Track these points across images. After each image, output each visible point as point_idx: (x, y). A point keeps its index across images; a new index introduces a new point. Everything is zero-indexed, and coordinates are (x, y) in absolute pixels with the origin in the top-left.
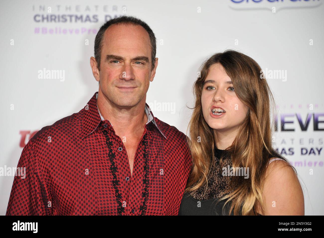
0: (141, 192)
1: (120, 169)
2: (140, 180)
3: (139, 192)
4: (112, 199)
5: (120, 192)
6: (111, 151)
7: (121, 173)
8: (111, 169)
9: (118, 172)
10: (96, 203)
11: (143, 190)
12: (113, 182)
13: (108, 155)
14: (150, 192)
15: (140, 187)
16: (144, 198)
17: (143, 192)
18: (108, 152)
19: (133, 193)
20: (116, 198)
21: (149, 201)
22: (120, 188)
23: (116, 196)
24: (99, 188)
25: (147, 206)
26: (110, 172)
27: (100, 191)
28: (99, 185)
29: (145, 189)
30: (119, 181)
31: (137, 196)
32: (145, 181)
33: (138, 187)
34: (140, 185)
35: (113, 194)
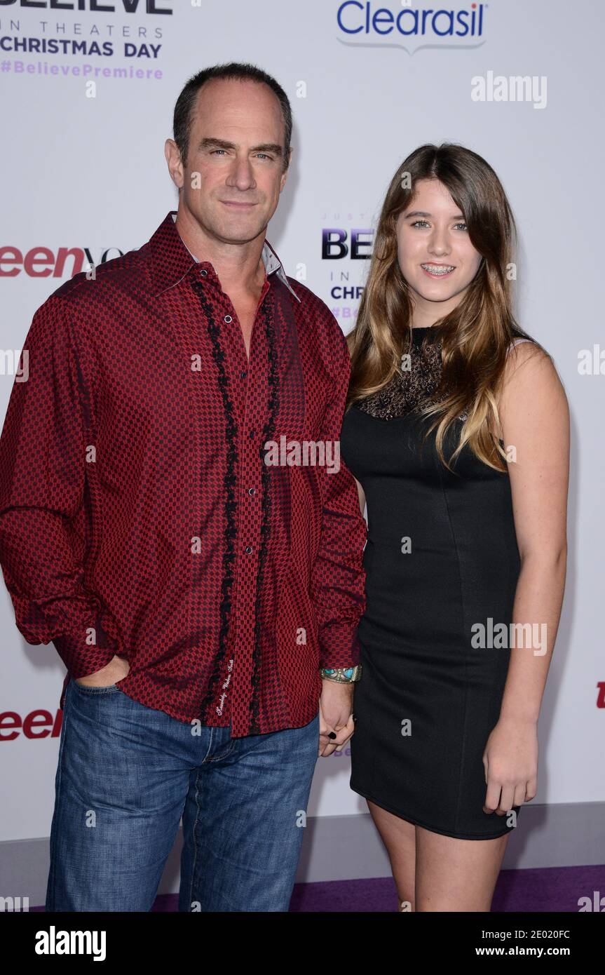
0: (266, 400)
1: (230, 356)
2: (263, 379)
3: (263, 400)
4: (218, 411)
5: (229, 399)
6: (211, 322)
7: (231, 364)
8: (214, 355)
9: (226, 361)
10: (191, 416)
11: (269, 396)
12: (219, 379)
13: (206, 330)
14: (281, 399)
15: (263, 391)
16: (272, 410)
17: (269, 400)
18: (206, 323)
19: (252, 402)
20: (224, 409)
21: (280, 417)
22: (230, 391)
23: (225, 407)
24: (196, 389)
25: (275, 425)
26: (213, 361)
27: (197, 395)
28: (195, 383)
29: (273, 395)
30: (228, 378)
31: (259, 408)
32: (271, 380)
33: (259, 391)
34: (263, 387)
35: (220, 401)
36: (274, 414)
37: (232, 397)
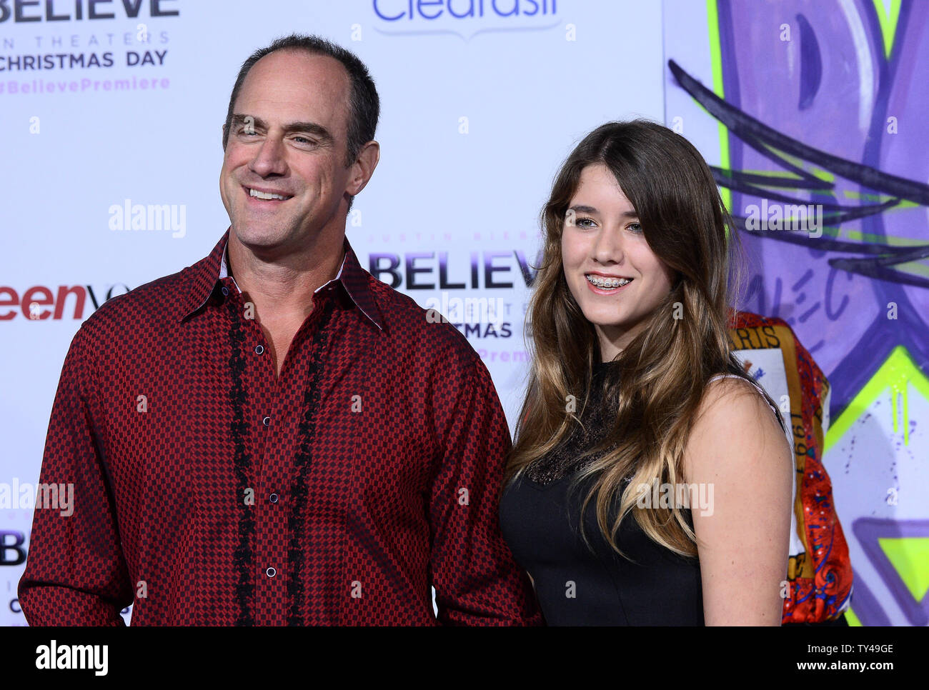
0: (292, 454)
1: (253, 396)
2: (292, 425)
3: (288, 453)
4: (226, 466)
5: (247, 452)
6: (237, 353)
7: (254, 407)
8: (232, 395)
9: (248, 403)
10: (187, 473)
11: (297, 448)
12: (233, 426)
13: (227, 363)
14: (314, 452)
15: (290, 442)
16: (301, 467)
17: (296, 454)
18: (229, 355)
19: (272, 456)
20: (234, 464)
21: (312, 475)
22: (249, 441)
23: (236, 461)
24: (196, 438)
25: (307, 486)
26: (227, 403)
27: (197, 446)
28: (197, 431)
29: (304, 448)
30: (249, 426)
31: (281, 464)
32: (303, 428)
33: (284, 441)
34: (290, 437)
35: (229, 455)
36: (304, 471)
37: (250, 448)
